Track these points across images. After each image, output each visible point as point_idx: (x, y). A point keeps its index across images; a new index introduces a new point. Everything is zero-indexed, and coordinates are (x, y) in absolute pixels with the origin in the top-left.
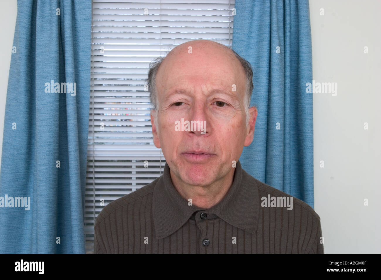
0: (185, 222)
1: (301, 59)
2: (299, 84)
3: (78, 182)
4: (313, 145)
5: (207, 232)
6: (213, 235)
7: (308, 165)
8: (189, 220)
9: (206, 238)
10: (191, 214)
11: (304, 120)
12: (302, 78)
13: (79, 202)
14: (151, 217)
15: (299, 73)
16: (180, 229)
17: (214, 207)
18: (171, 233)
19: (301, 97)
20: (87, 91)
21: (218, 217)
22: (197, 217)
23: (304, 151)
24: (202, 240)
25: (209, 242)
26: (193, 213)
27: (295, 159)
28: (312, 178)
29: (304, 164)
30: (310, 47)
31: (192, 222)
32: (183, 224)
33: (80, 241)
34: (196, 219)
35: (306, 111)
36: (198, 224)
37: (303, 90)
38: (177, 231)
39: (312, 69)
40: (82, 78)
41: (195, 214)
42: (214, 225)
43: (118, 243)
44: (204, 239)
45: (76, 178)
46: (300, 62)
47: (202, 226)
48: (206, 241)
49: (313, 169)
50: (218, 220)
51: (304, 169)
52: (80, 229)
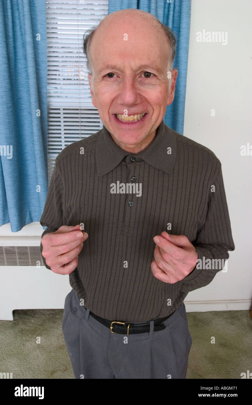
0: (118, 164)
1: (181, 33)
2: (178, 54)
3: (38, 124)
4: (185, 101)
5: (135, 171)
6: (139, 173)
7: (181, 115)
8: (121, 162)
9: (134, 176)
10: (123, 158)
11: (180, 82)
12: (181, 49)
13: (39, 139)
14: (95, 159)
15: (179, 45)
16: (115, 168)
17: (141, 153)
18: (108, 172)
19: (179, 64)
20: (45, 56)
21: (143, 161)
22: (127, 160)
23: (179, 105)
24: (131, 177)
25: (136, 179)
26: (124, 157)
27: (171, 110)
28: (183, 125)
29: (178, 115)
30: (189, 24)
31: (123, 163)
32: (116, 165)
33: (41, 164)
34: (127, 161)
35: (182, 75)
36: (128, 165)
37: (181, 59)
38: (112, 170)
39: (189, 42)
40: (41, 46)
41: (125, 157)
42: (140, 166)
43: (72, 177)
44: (132, 176)
45: (37, 122)
46: (180, 36)
47: (131, 166)
48: (133, 177)
49: (183, 118)
50: (143, 162)
51: (178, 118)
52: (41, 157)
